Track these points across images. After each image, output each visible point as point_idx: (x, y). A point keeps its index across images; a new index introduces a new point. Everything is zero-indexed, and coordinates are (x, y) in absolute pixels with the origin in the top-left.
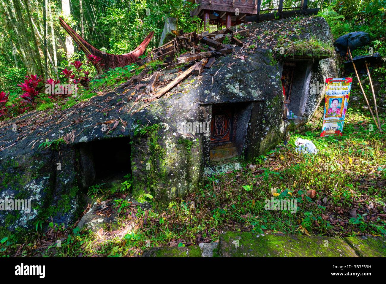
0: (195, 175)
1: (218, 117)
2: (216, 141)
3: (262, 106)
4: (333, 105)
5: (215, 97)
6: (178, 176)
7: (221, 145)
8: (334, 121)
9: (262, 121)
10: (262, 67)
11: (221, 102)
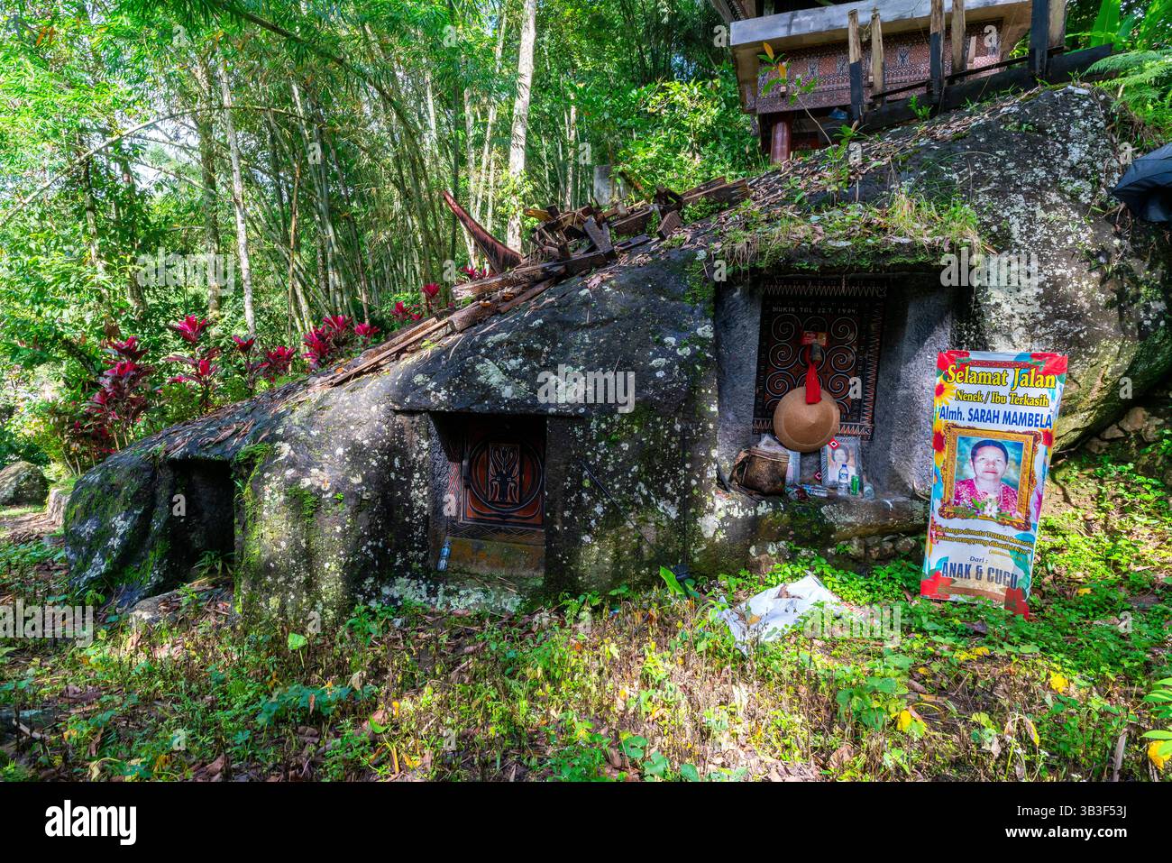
0: (331, 584)
1: (497, 449)
2: (495, 516)
3: (581, 433)
4: (981, 466)
5: (433, 393)
6: (288, 575)
7: (506, 531)
8: (996, 541)
9: (581, 480)
10: (643, 309)
11: (448, 408)
